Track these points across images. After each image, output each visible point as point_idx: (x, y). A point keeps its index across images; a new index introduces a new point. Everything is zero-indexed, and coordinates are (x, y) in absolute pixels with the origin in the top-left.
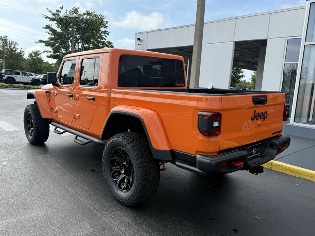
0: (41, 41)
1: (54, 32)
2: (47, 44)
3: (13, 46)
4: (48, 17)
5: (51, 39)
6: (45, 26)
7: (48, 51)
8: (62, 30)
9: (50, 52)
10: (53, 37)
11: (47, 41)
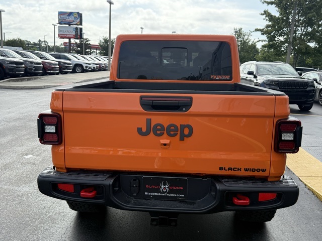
0: (257, 30)
1: (271, 17)
2: (263, 32)
3: (246, 37)
4: (265, 2)
5: (268, 26)
6: (263, 13)
7: (262, 41)
8: (281, 14)
9: (265, 41)
10: (270, 23)
11: (263, 29)
